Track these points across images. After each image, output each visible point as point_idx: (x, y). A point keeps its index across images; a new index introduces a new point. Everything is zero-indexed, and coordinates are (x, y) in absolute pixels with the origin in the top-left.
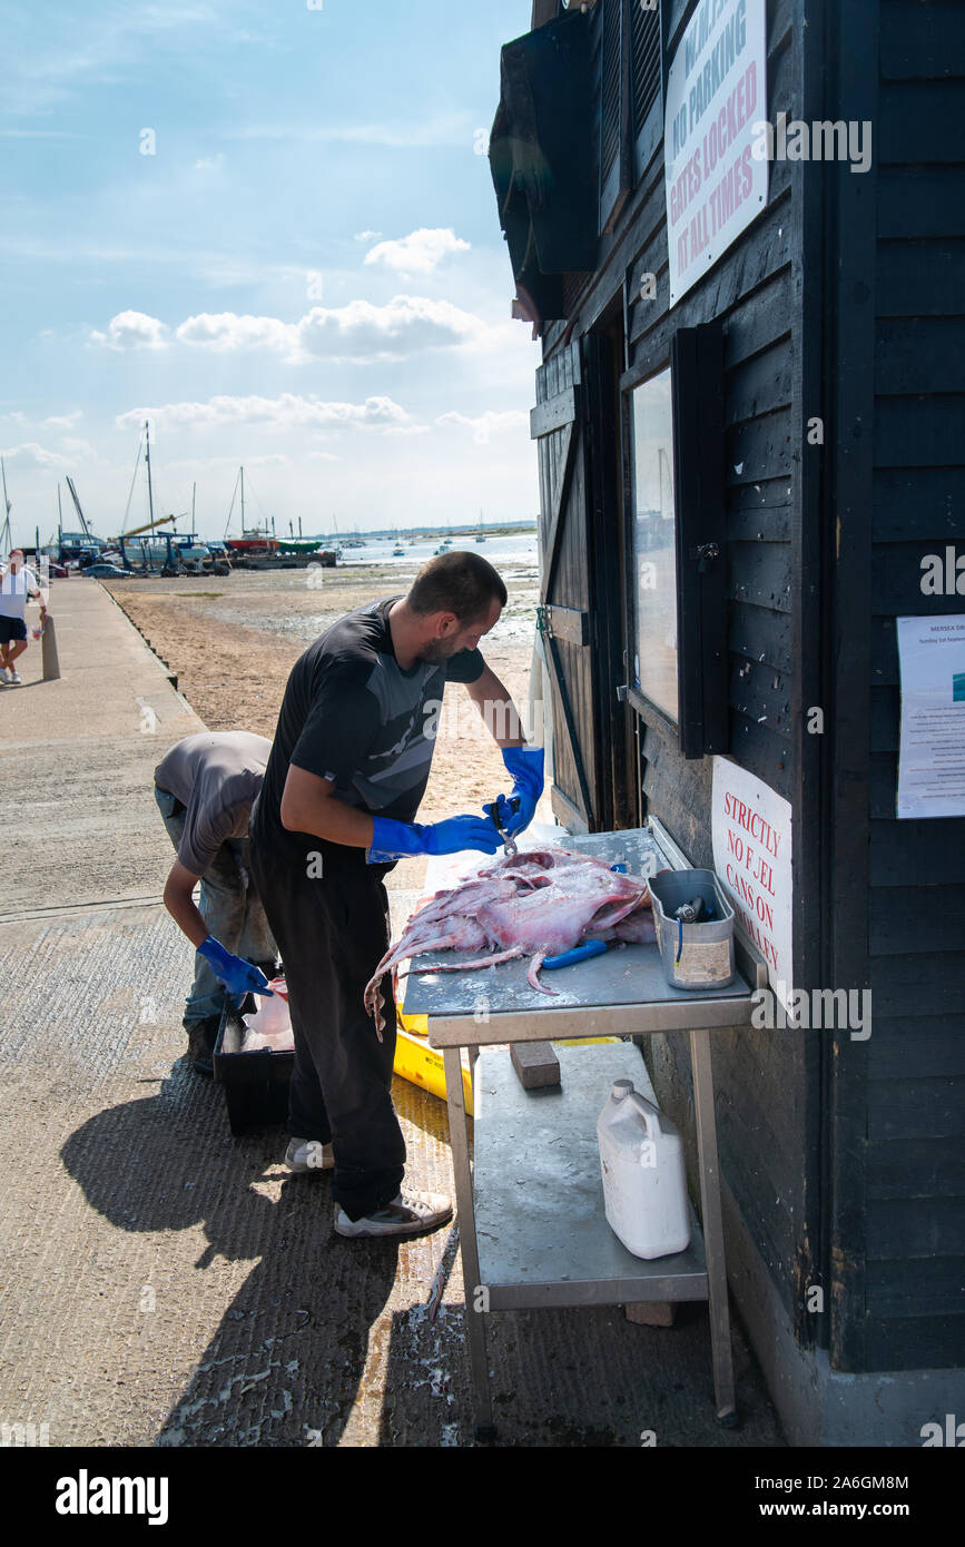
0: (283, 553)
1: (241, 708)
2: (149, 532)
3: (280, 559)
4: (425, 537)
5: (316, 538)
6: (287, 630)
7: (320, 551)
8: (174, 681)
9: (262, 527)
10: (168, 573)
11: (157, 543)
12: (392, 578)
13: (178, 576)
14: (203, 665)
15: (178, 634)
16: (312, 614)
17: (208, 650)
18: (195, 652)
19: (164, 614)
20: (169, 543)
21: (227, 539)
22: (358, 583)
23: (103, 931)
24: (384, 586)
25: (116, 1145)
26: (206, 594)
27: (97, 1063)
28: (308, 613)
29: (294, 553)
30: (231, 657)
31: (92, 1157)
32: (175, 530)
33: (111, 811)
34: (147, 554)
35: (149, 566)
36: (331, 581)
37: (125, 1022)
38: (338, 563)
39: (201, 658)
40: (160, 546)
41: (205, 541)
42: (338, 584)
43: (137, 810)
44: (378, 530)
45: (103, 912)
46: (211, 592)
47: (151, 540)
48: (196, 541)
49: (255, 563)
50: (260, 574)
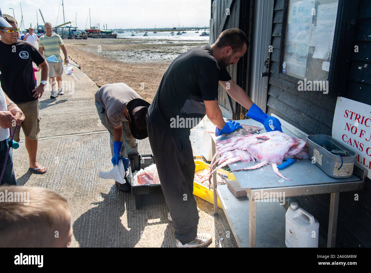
0: (102, 34)
1: (100, 76)
2: (64, 26)
3: (101, 36)
4: (140, 31)
5: (110, 30)
6: (107, 55)
7: (112, 34)
8: (80, 68)
9: (96, 26)
10: (70, 38)
11: (66, 29)
12: (133, 42)
13: (72, 39)
14: (85, 64)
15: (76, 55)
16: (113, 51)
17: (86, 60)
18: (82, 60)
19: (71, 49)
20: (69, 30)
21: (86, 29)
22: (124, 43)
23: (78, 142)
24: (131, 44)
25: (100, 214)
26: (82, 44)
27: (87, 186)
28: (112, 50)
29: (105, 34)
30: (93, 62)
31: (94, 218)
32: (71, 26)
33: (71, 106)
34: (63, 33)
35: (64, 36)
36: (116, 42)
37: (92, 172)
38: (117, 37)
39: (84, 62)
40: (67, 30)
41: (80, 30)
42: (118, 43)
43: (78, 105)
44: (127, 29)
45: (76, 137)
46: (83, 44)
47: (64, 28)
48: (77, 29)
49: (94, 36)
50: (96, 39)
